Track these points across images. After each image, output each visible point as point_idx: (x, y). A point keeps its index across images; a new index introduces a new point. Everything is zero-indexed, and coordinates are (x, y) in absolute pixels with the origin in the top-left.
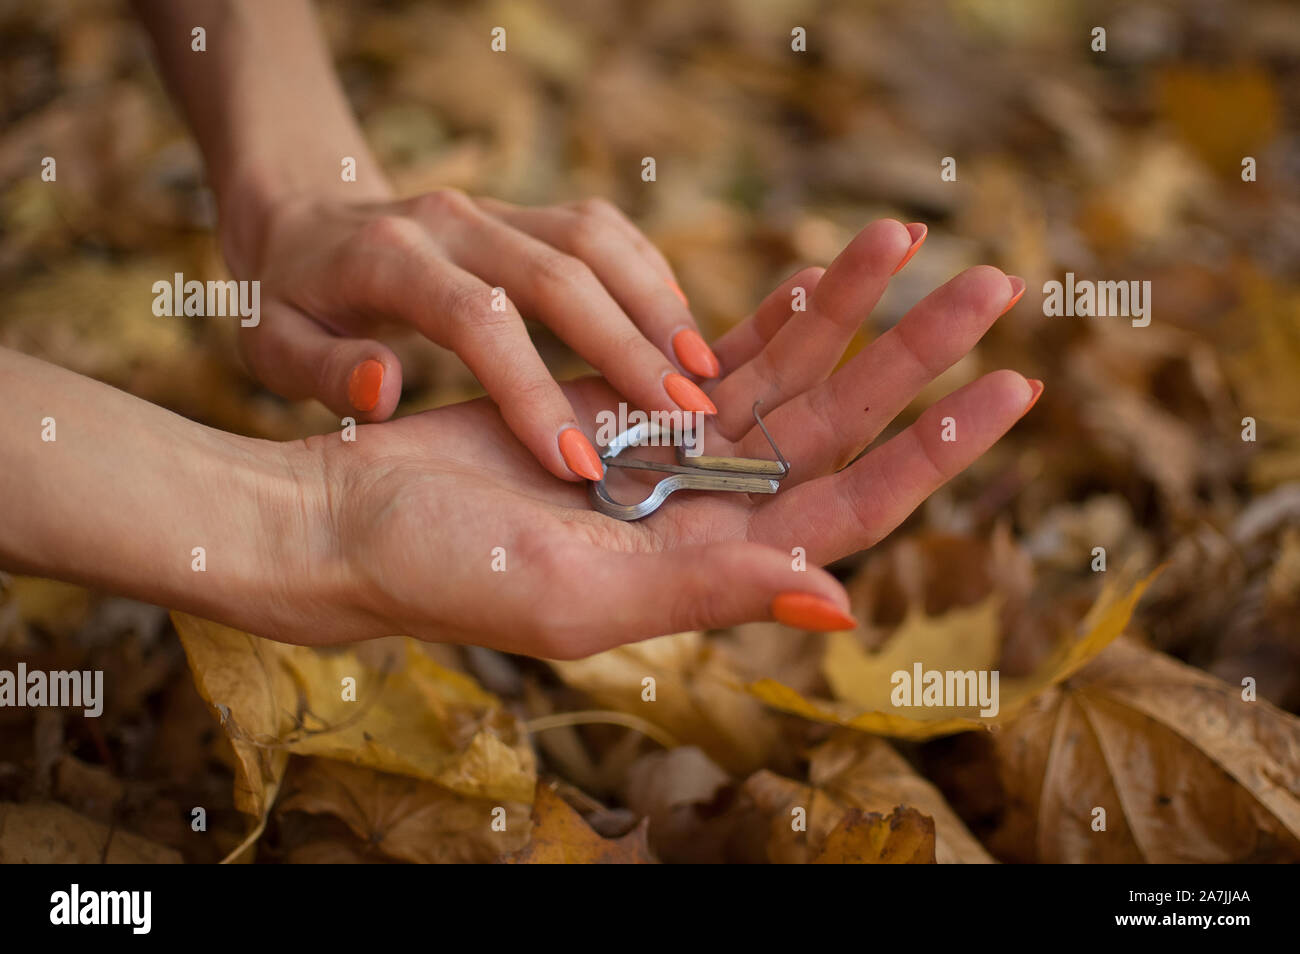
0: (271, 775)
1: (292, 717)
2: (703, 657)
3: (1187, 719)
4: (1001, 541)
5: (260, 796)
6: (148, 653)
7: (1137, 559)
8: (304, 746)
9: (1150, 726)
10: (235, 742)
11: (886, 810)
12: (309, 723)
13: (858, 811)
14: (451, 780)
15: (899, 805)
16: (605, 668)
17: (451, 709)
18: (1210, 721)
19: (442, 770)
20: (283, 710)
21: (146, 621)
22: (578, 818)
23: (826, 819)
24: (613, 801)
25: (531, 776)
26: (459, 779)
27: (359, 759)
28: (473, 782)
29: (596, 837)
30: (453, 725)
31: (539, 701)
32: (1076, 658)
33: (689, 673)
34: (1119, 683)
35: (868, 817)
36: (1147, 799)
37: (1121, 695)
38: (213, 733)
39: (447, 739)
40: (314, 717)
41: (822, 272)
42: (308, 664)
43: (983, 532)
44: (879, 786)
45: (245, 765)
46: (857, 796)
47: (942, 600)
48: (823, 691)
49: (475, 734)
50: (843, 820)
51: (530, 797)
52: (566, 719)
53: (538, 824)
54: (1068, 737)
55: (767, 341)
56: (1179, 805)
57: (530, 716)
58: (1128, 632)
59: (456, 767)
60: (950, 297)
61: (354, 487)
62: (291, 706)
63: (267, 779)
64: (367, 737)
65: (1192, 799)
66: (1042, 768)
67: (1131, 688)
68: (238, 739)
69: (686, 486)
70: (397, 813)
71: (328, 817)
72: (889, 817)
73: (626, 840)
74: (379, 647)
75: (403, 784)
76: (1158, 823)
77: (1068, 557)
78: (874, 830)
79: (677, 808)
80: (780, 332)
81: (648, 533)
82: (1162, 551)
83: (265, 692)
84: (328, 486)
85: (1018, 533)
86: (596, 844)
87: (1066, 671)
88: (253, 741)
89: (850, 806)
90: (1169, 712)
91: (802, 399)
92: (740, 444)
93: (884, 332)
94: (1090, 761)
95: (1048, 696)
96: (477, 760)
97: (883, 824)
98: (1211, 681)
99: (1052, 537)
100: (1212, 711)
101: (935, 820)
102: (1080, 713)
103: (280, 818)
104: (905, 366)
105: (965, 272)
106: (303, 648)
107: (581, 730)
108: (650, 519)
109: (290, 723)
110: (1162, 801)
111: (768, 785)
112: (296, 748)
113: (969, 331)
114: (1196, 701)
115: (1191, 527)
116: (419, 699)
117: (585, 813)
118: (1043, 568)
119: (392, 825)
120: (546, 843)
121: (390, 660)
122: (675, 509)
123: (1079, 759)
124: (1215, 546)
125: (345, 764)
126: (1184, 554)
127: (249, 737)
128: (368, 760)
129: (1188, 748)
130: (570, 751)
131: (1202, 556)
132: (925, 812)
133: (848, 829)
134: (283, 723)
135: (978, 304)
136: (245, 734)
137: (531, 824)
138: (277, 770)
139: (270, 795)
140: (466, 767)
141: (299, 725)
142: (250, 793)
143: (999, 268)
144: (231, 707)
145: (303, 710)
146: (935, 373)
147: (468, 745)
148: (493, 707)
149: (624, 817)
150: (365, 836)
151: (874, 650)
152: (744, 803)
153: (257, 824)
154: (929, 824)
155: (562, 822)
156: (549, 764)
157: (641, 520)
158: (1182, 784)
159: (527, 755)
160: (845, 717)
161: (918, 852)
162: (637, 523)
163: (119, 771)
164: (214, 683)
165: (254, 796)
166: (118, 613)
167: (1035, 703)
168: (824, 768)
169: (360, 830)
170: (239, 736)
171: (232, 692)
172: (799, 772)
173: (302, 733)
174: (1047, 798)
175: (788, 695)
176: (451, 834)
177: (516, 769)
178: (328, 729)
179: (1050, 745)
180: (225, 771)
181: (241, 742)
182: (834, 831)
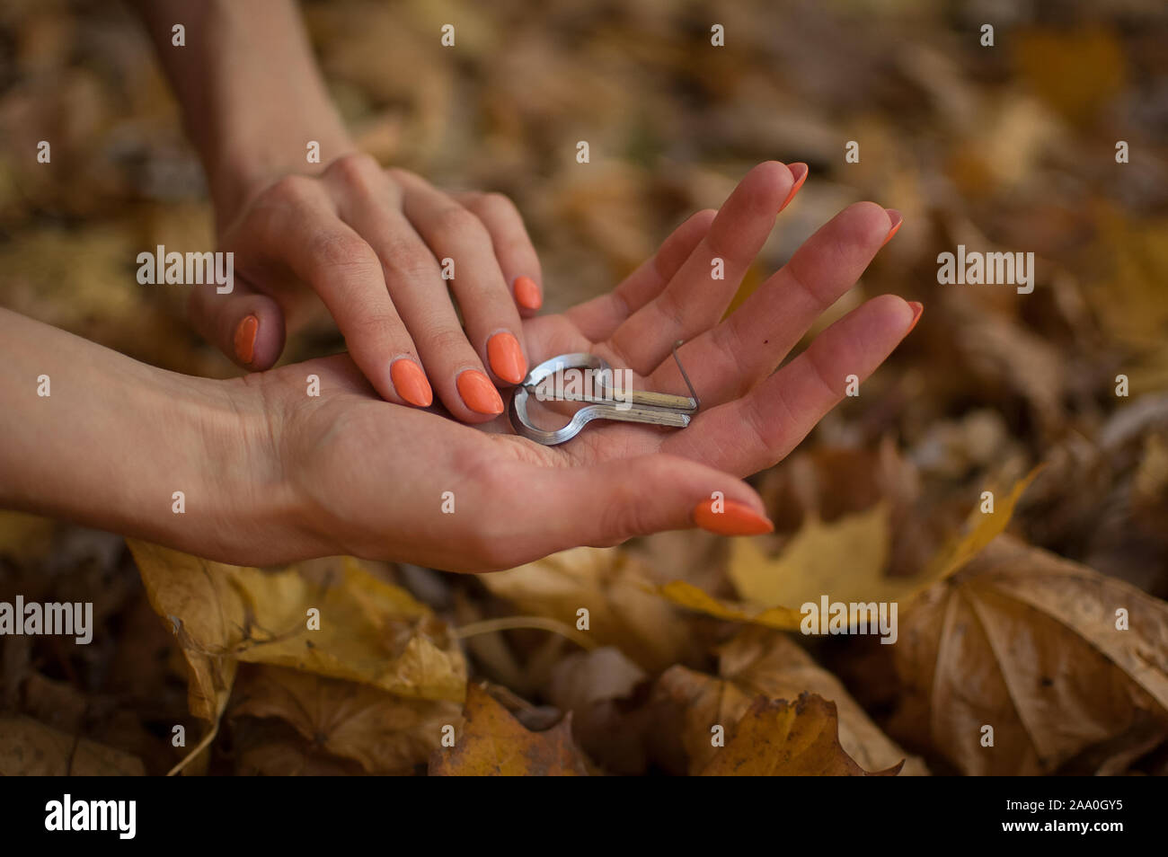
0: (221, 682)
1: (240, 628)
2: (618, 565)
3: (1066, 607)
4: (888, 452)
5: (214, 703)
6: (107, 580)
7: (1013, 465)
8: (252, 654)
9: (1032, 615)
10: (186, 651)
11: (791, 697)
12: (256, 634)
13: (765, 699)
14: (389, 683)
15: (803, 692)
16: (528, 578)
17: (387, 619)
18: (1087, 609)
19: (380, 674)
20: (233, 623)
21: (105, 549)
22: (506, 713)
23: (736, 707)
24: (538, 699)
25: (463, 676)
26: (396, 681)
27: (303, 665)
28: (409, 683)
29: (524, 731)
30: (389, 632)
31: (468, 611)
32: (961, 554)
33: (606, 580)
34: (1002, 577)
35: (775, 704)
36: (1031, 682)
37: (1005, 588)
38: (168, 647)
39: (384, 645)
40: (260, 629)
41: (715, 213)
42: (254, 581)
43: (872, 446)
44: (785, 676)
45: (197, 673)
46: (764, 687)
47: (835, 508)
48: (729, 593)
49: (409, 640)
50: (751, 708)
51: (463, 696)
52: (494, 625)
53: (469, 720)
54: (957, 627)
55: (668, 281)
56: (1060, 686)
57: (459, 624)
58: (1009, 530)
59: (393, 671)
60: (834, 233)
61: (294, 416)
62: (239, 619)
63: (219, 687)
64: (310, 644)
65: (1073, 681)
66: (933, 658)
67: (1013, 580)
68: (190, 649)
69: (603, 416)
70: (340, 714)
71: (276, 721)
72: (795, 702)
73: (552, 733)
74: (319, 566)
75: (344, 688)
76: (1041, 704)
77: (950, 466)
78: (781, 715)
79: (598, 703)
80: (679, 272)
81: (567, 456)
82: (1035, 458)
83: (214, 605)
84: (268, 417)
85: (904, 445)
86: (524, 737)
87: (953, 566)
88: (203, 650)
89: (757, 695)
90: (1049, 601)
91: (707, 336)
92: (650, 379)
93: (776, 270)
94: (978, 647)
95: (936, 590)
96: (412, 663)
97: (789, 710)
98: (1087, 572)
99: (936, 448)
100: (1089, 599)
101: (837, 703)
102: (966, 604)
103: (231, 723)
104: (799, 299)
105: (846, 209)
106: (249, 569)
107: (507, 636)
108: (567, 445)
109: (239, 634)
110: (1045, 683)
111: (682, 679)
112: (244, 657)
113: (854, 264)
114: (1072, 591)
115: (1061, 436)
116: (357, 610)
117: (514, 711)
118: (927, 477)
119: (335, 727)
120: (478, 738)
121: (329, 575)
122: (593, 436)
123: (967, 647)
124: (1084, 453)
125: (291, 671)
126: (1056, 460)
127: (200, 647)
128: (311, 666)
129: (1068, 633)
130: (496, 654)
131: (1073, 462)
132: (828, 698)
133: (757, 716)
134: (232, 635)
135: (861, 238)
136: (197, 645)
137: (464, 720)
138: (228, 678)
139: (221, 701)
140: (402, 669)
141: (247, 636)
142: (203, 699)
143: (877, 203)
144: (182, 619)
145: (250, 622)
146: (826, 304)
147: (403, 649)
148: (426, 617)
149: (550, 713)
150: (310, 737)
151: (775, 555)
152: (660, 696)
153: (211, 728)
154: (831, 708)
155: (492, 717)
156: (478, 667)
157: (560, 445)
158: (1064, 666)
159: (458, 658)
160: (750, 614)
161: (822, 734)
162: (557, 448)
163: (83, 686)
164: (166, 600)
165: (206, 701)
166: (80, 544)
167: (924, 597)
168: (733, 662)
169: (306, 733)
170: (190, 646)
171: (183, 608)
172: (711, 667)
173: (249, 643)
174: (939, 683)
175: (699, 597)
176: (390, 733)
177: (448, 671)
178: (274, 639)
179: (940, 634)
180: (180, 683)
181: (192, 652)
182: (743, 719)
